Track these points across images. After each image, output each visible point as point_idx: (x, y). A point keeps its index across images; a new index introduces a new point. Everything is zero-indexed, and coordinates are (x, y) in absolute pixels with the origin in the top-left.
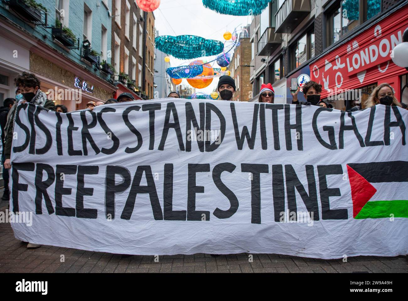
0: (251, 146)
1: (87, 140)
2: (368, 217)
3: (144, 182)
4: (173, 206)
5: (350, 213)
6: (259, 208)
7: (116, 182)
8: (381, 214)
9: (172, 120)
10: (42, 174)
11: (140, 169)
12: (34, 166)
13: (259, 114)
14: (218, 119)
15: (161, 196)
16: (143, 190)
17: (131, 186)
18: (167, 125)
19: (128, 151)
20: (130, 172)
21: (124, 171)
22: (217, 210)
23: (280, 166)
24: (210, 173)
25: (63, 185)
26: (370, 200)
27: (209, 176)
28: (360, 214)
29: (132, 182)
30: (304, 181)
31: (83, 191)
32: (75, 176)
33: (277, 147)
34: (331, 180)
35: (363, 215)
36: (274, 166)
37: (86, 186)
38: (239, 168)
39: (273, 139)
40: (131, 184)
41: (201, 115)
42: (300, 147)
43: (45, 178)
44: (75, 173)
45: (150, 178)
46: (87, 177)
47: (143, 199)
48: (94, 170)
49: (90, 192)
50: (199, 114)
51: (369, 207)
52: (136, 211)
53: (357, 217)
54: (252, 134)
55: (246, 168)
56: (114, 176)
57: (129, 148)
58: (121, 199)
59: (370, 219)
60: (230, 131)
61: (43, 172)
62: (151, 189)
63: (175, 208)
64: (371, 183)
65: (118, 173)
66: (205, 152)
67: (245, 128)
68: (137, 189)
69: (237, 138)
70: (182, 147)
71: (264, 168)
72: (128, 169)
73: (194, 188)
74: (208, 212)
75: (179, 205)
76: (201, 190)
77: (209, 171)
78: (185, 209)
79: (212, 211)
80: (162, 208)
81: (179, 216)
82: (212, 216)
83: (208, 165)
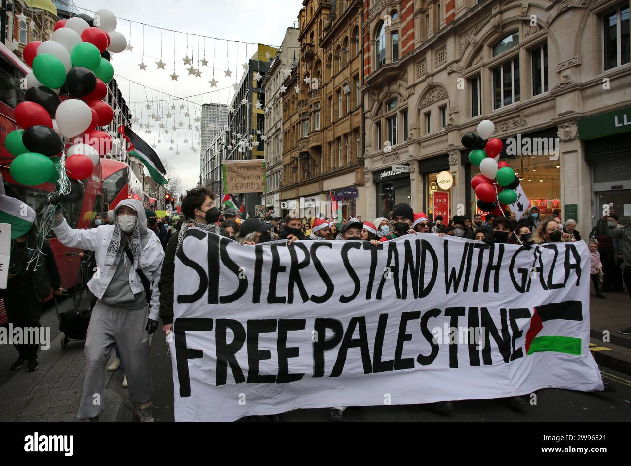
0: (456, 290)
1: (295, 284)
3: (356, 336)
4: (382, 357)
7: (326, 338)
8: (543, 349)
9: (392, 264)
10: (225, 333)
11: (354, 321)
12: (212, 323)
13: (467, 257)
14: (432, 260)
15: (371, 348)
16: (355, 344)
17: (342, 340)
19: (344, 300)
20: (342, 324)
21: (335, 325)
22: (420, 356)
23: (476, 309)
24: (419, 320)
25: (257, 347)
26: (538, 336)
27: (418, 323)
29: (344, 336)
30: (498, 325)
31: (286, 353)
32: (274, 335)
33: (476, 289)
36: (470, 309)
37: (289, 345)
38: (443, 313)
39: (474, 280)
40: (343, 338)
41: (417, 256)
42: (497, 290)
43: (230, 339)
44: (275, 331)
45: (363, 330)
46: (291, 334)
47: (354, 354)
48: (299, 324)
49: (294, 352)
50: (416, 254)
51: (535, 342)
52: (347, 367)
54: (458, 277)
55: (449, 312)
56: (324, 330)
57: (345, 296)
58: (331, 356)
60: (441, 274)
61: (227, 331)
62: (362, 343)
63: (383, 359)
65: (328, 327)
66: (418, 298)
67: (454, 270)
68: (350, 343)
69: (446, 281)
70: (398, 296)
71: (461, 311)
72: (341, 322)
73: (403, 337)
74: (412, 360)
75: (388, 355)
76: (409, 338)
77: (419, 318)
78: (393, 358)
79: (416, 358)
80: (372, 360)
81: (387, 366)
82: (416, 362)
83: (419, 312)
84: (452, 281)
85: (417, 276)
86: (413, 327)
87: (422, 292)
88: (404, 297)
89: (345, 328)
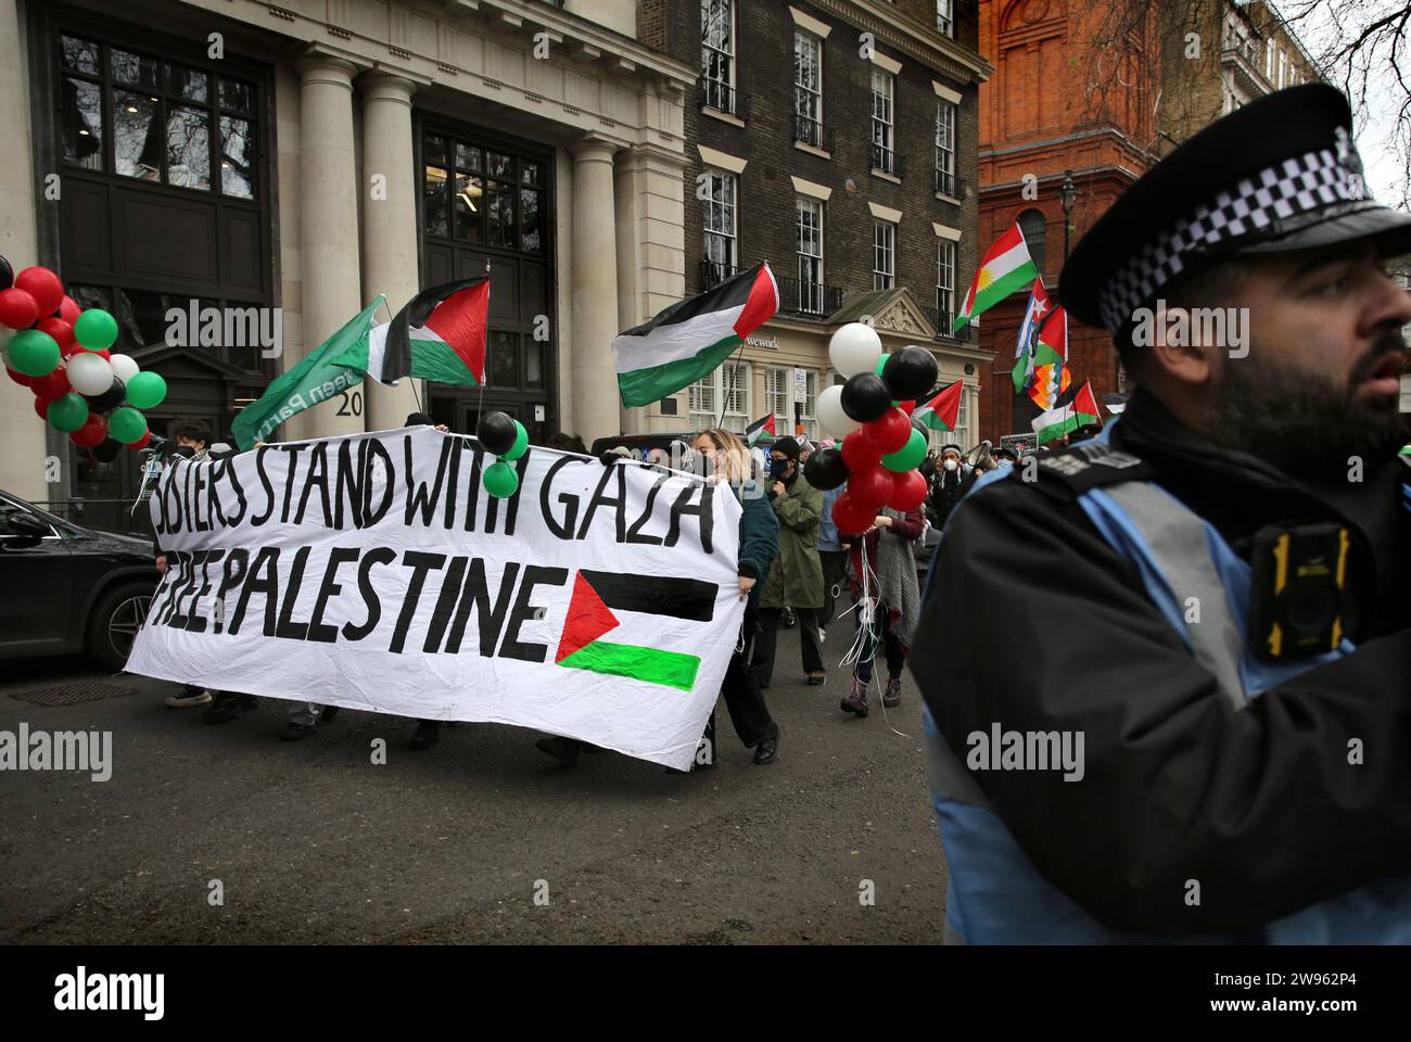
0: (427, 521)
2: (586, 668)
3: (262, 574)
4: (293, 615)
5: (551, 653)
6: (407, 628)
7: (232, 573)
8: (615, 668)
9: (318, 472)
11: (265, 552)
14: (384, 470)
16: (260, 586)
17: (245, 578)
18: (311, 480)
19: (254, 521)
20: (249, 556)
21: (243, 556)
22: (349, 625)
23: (465, 559)
24: (356, 565)
26: (602, 639)
27: (354, 568)
28: (571, 658)
29: (247, 572)
30: (493, 592)
33: (470, 526)
34: (541, 595)
35: (578, 662)
36: (454, 559)
38: (400, 558)
39: (466, 509)
40: (247, 575)
41: (359, 463)
42: (510, 530)
45: (272, 570)
47: (258, 601)
49: (207, 589)
50: (357, 460)
51: (594, 651)
52: (246, 621)
53: (563, 662)
54: (432, 498)
55: (411, 558)
56: (233, 564)
57: (256, 516)
58: (232, 598)
59: (590, 672)
60: (400, 496)
62: (270, 586)
63: (294, 619)
64: (611, 610)
65: (237, 559)
66: (361, 528)
67: (423, 486)
68: (253, 586)
69: (409, 503)
70: (328, 523)
71: (436, 561)
72: (249, 552)
73: (329, 588)
74: (336, 628)
75: (302, 613)
76: (337, 590)
77: (357, 560)
78: (309, 621)
79: (341, 627)
80: (278, 616)
81: (297, 632)
82: (340, 634)
83: (357, 551)
84: (422, 506)
85: (360, 493)
86: (347, 573)
87: (365, 519)
88: (339, 526)
89: (251, 560)
